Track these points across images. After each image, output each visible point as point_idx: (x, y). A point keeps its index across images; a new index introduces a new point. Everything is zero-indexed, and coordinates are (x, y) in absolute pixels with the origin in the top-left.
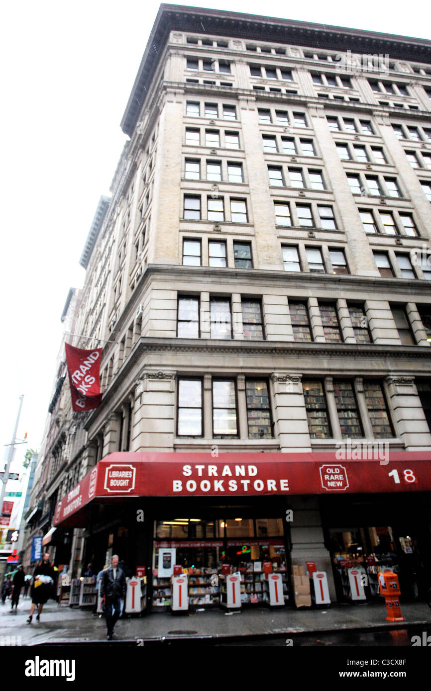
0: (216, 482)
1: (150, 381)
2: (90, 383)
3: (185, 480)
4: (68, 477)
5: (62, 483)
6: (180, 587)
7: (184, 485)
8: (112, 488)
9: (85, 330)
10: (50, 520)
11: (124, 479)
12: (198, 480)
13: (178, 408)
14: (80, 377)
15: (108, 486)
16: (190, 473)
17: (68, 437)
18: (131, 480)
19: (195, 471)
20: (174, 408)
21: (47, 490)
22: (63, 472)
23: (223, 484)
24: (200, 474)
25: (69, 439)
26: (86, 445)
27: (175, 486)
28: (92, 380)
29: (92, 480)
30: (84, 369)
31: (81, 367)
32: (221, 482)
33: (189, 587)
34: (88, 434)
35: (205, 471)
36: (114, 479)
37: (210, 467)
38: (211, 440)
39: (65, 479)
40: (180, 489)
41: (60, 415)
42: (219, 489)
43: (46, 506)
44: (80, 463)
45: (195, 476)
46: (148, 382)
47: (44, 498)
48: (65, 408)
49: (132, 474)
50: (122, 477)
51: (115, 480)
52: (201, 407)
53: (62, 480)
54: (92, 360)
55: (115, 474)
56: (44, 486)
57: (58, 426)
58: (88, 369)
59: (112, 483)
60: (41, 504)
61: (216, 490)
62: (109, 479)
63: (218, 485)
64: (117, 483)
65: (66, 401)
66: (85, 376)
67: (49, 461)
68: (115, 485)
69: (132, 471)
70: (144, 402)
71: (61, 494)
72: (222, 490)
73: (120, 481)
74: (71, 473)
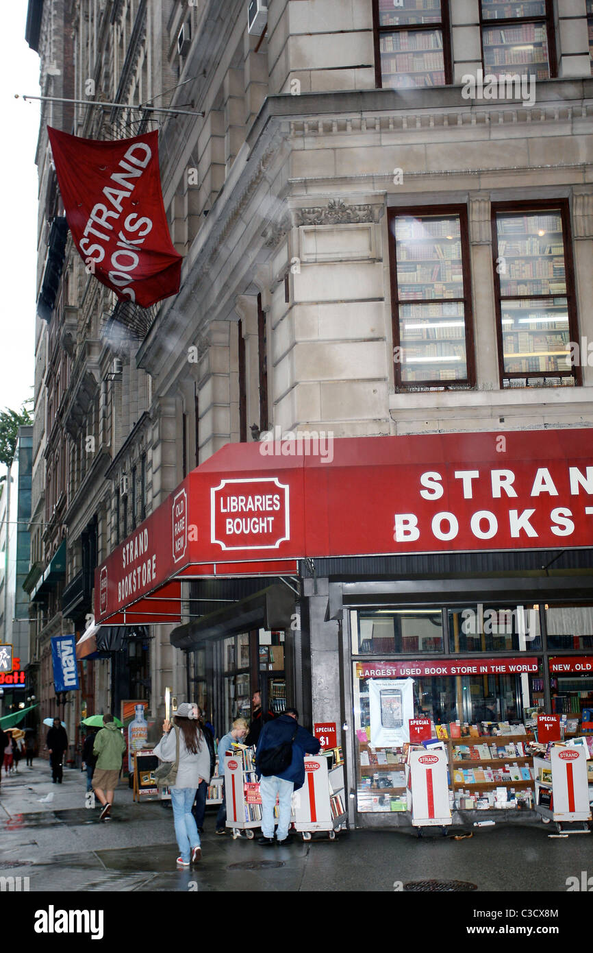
0: (513, 513)
1: (306, 232)
2: (141, 234)
3: (426, 511)
4: (117, 492)
5: (103, 507)
6: (429, 772)
7: (424, 526)
8: (231, 540)
9: (104, 71)
10: (88, 598)
11: (261, 514)
12: (464, 511)
13: (396, 303)
14: (109, 220)
15: (221, 533)
16: (439, 492)
17: (102, 386)
18: (279, 515)
19: (453, 487)
20: (386, 304)
21: (69, 523)
22: (102, 479)
23: (532, 520)
24: (468, 493)
25: (106, 392)
26: (153, 408)
27: (399, 528)
28: (144, 226)
29: (177, 520)
30: (116, 197)
31: (107, 191)
32: (528, 513)
33: (453, 766)
34: (154, 379)
35: (482, 485)
36: (233, 516)
37: (496, 474)
38: (496, 391)
39: (108, 496)
40: (415, 535)
41: (72, 327)
42: (522, 531)
43: (72, 561)
44: (144, 457)
45: (453, 499)
46: (304, 237)
47: (64, 540)
48: (81, 306)
49: (282, 501)
50: (254, 509)
51: (238, 520)
52: (462, 296)
53: (101, 498)
54: (132, 165)
55: (235, 503)
56: (59, 510)
57: (73, 356)
58: (128, 194)
59: (230, 527)
60: (61, 557)
61: (515, 533)
62: (221, 519)
63: (520, 523)
64: (242, 525)
65: (80, 285)
66: (123, 216)
67: (63, 448)
68: (238, 532)
69: (281, 492)
70: (299, 294)
71: (104, 534)
72: (532, 533)
73: (250, 522)
74: (124, 482)
